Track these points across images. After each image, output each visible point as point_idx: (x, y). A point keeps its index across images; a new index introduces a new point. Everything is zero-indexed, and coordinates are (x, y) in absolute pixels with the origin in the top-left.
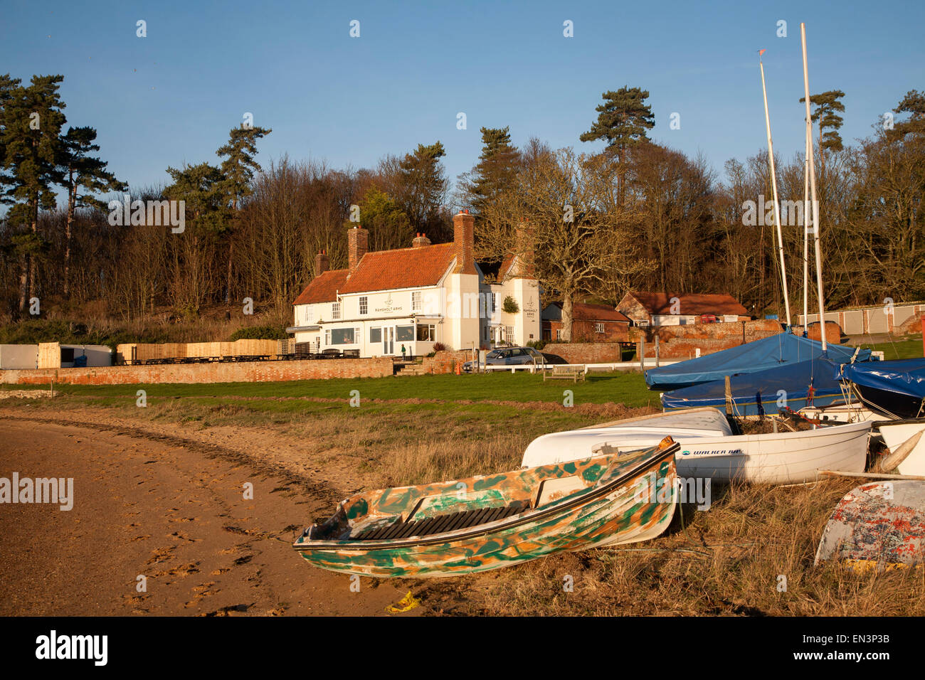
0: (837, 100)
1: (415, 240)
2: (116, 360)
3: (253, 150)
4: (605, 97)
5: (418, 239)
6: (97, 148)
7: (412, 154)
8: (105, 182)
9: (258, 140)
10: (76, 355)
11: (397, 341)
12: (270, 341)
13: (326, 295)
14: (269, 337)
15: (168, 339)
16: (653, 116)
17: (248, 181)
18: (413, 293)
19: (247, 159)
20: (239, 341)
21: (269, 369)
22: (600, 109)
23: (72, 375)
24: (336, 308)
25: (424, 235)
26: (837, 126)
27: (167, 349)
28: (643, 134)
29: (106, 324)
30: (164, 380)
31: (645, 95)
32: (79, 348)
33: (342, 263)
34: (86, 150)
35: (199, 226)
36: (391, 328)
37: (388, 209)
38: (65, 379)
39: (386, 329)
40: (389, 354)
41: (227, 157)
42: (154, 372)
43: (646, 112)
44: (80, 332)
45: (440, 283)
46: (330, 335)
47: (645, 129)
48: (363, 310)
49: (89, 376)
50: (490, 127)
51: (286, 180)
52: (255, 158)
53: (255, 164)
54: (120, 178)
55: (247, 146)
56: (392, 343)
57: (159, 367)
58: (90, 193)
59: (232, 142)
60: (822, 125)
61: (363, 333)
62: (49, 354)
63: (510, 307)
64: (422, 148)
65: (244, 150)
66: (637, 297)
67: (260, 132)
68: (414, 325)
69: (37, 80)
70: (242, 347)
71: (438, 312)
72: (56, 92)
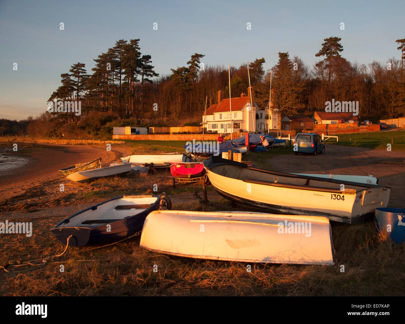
1: (241, 95)
3: (199, 62)
4: (325, 40)
6: (151, 62)
7: (253, 62)
8: (152, 74)
9: (200, 59)
10: (136, 131)
12: (195, 127)
13: (212, 113)
15: (165, 126)
17: (197, 73)
18: (235, 113)
19: (197, 65)
20: (185, 127)
21: (184, 137)
22: (323, 45)
23: (132, 137)
24: (214, 117)
27: (164, 129)
28: (338, 54)
29: (147, 121)
30: (156, 139)
31: (340, 39)
32: (137, 129)
33: (217, 103)
34: (148, 63)
35: (180, 88)
36: (227, 124)
37: (239, 83)
38: (130, 138)
39: (225, 124)
40: (226, 132)
41: (190, 65)
42: (153, 137)
43: (339, 46)
44: (139, 124)
45: (243, 110)
47: (339, 52)
48: (221, 118)
49: (136, 137)
50: (282, 52)
51: (210, 73)
53: (199, 67)
54: (156, 73)
55: (197, 61)
56: (227, 129)
57: (154, 135)
58: (147, 77)
59: (192, 59)
61: (219, 124)
62: (128, 130)
63: (267, 118)
64: (257, 60)
65: (196, 62)
66: (318, 114)
67: (201, 56)
68: (233, 123)
69: (132, 41)
70: (186, 129)
71: (242, 119)
72: (137, 44)
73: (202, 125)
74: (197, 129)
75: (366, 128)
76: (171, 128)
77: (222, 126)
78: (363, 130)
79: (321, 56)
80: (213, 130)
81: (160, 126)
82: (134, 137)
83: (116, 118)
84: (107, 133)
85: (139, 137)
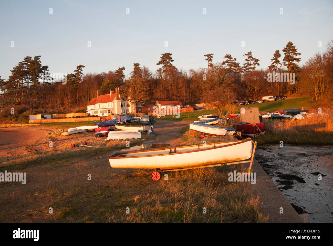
0: (211, 55)
2: (52, 118)
3: (82, 70)
4: (162, 55)
5: (112, 92)
6: (49, 70)
7: (117, 70)
9: (83, 68)
10: (44, 117)
11: (105, 113)
13: (93, 104)
14: (83, 112)
15: (63, 113)
16: (173, 59)
17: (81, 77)
18: (108, 103)
19: (80, 73)
20: (77, 113)
22: (161, 58)
24: (95, 106)
26: (212, 61)
27: (62, 115)
28: (170, 63)
29: (51, 110)
30: (60, 122)
31: (171, 54)
32: (45, 116)
33: (96, 97)
34: (47, 71)
35: (70, 88)
36: (103, 111)
38: (42, 122)
40: (103, 116)
41: (76, 72)
42: (58, 120)
43: (171, 58)
44: (46, 112)
45: (113, 102)
47: (171, 62)
48: (99, 107)
49: (46, 121)
50: (135, 63)
51: (89, 77)
52: (82, 72)
53: (82, 74)
55: (80, 69)
59: (77, 69)
60: (208, 61)
61: (99, 112)
62: (39, 117)
63: (128, 106)
64: (120, 68)
65: (80, 71)
66: (158, 102)
67: (83, 66)
68: (107, 110)
69: (35, 57)
70: (77, 114)
71: (112, 107)
72: (39, 59)
73: (87, 112)
74: (84, 114)
75: (186, 110)
76: (67, 114)
78: (184, 111)
79: (160, 65)
80: (95, 114)
81: (59, 113)
82: (44, 121)
83: (28, 109)
84: (25, 119)
85: (48, 121)
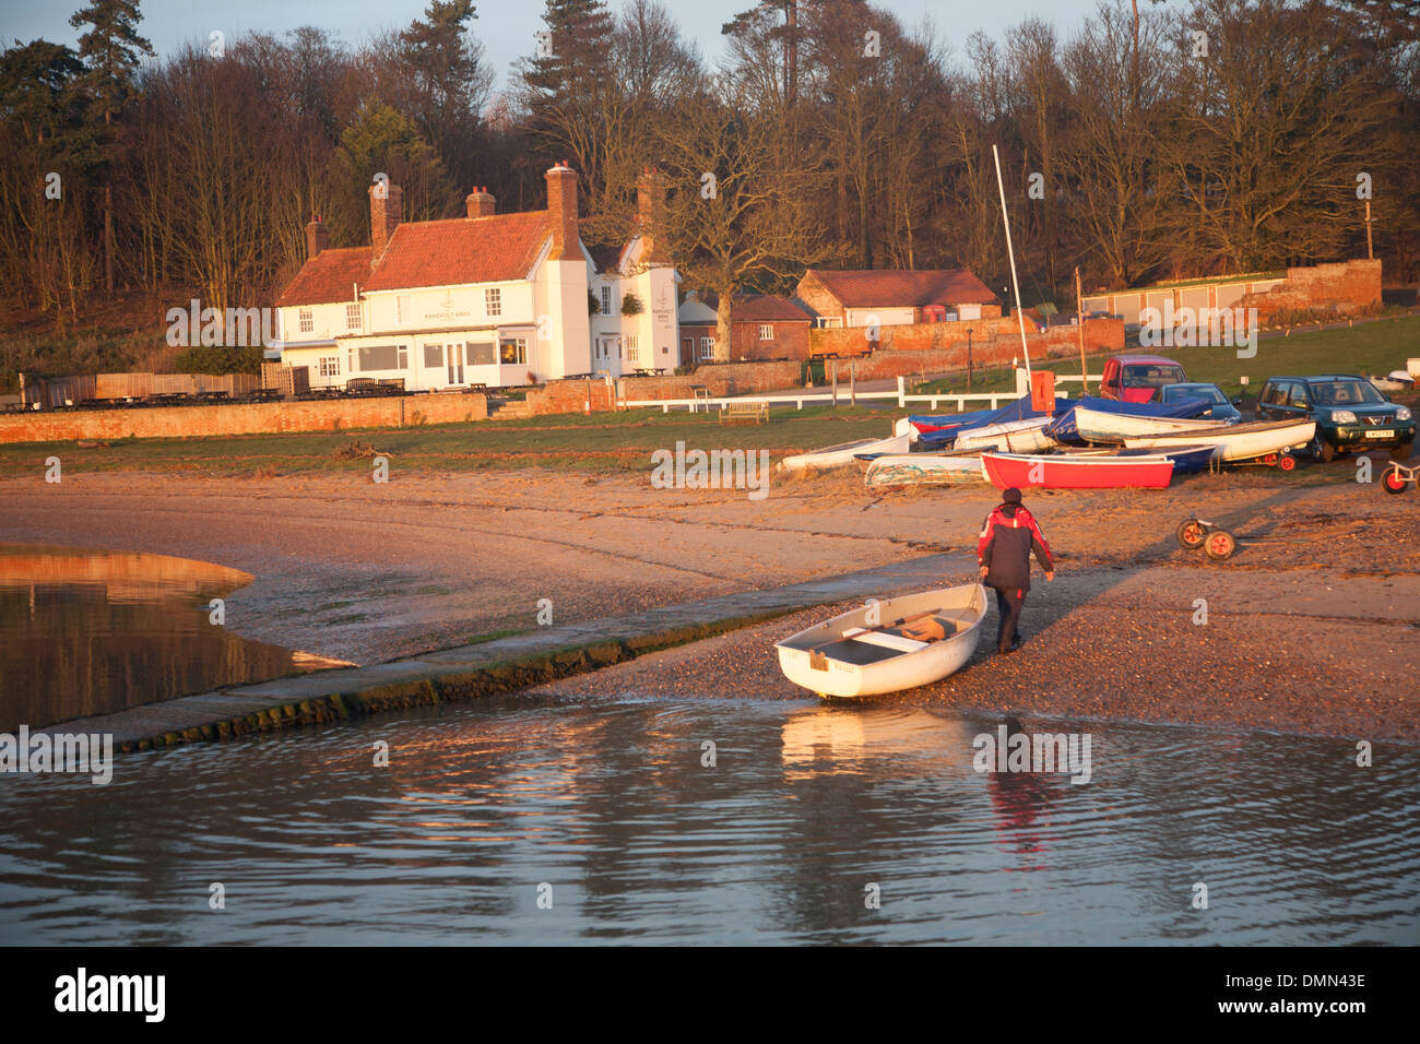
1: (470, 197)
3: (135, 14)
5: (476, 196)
7: (422, 17)
11: (469, 364)
13: (336, 289)
17: (129, 72)
18: (487, 291)
19: (125, 33)
24: (355, 312)
25: (484, 189)
33: (364, 238)
36: (459, 346)
39: (449, 347)
40: (456, 384)
41: (87, 29)
45: (531, 275)
46: (356, 355)
53: (141, 42)
55: (122, 7)
56: (460, 369)
61: (415, 349)
63: (631, 306)
64: (436, 6)
65: (119, 15)
66: (824, 281)
68: (497, 341)
71: (529, 320)
77: (433, 357)
